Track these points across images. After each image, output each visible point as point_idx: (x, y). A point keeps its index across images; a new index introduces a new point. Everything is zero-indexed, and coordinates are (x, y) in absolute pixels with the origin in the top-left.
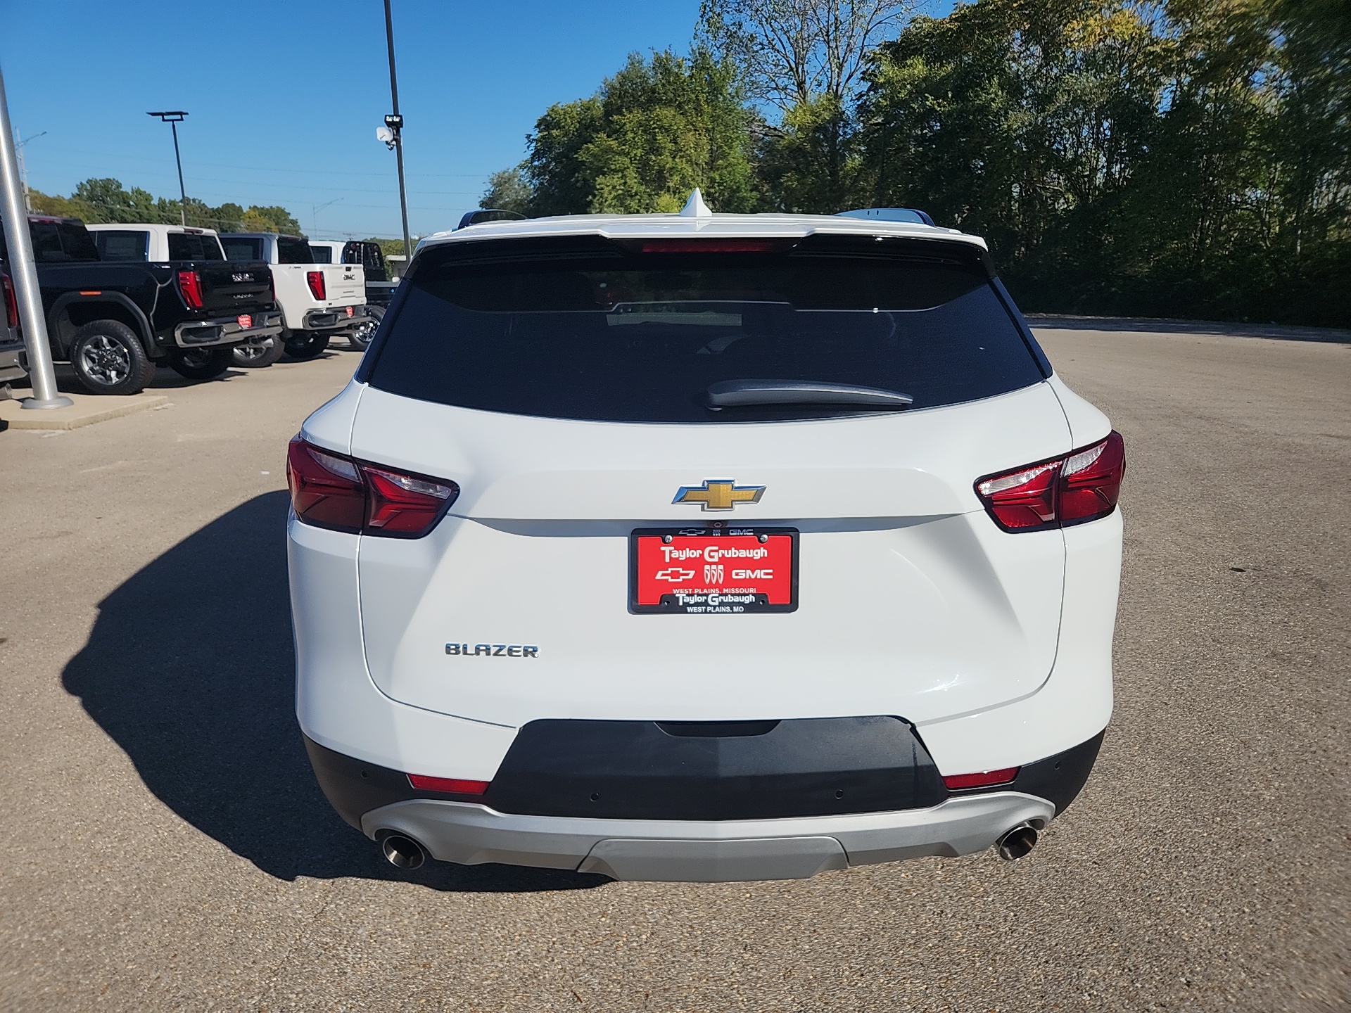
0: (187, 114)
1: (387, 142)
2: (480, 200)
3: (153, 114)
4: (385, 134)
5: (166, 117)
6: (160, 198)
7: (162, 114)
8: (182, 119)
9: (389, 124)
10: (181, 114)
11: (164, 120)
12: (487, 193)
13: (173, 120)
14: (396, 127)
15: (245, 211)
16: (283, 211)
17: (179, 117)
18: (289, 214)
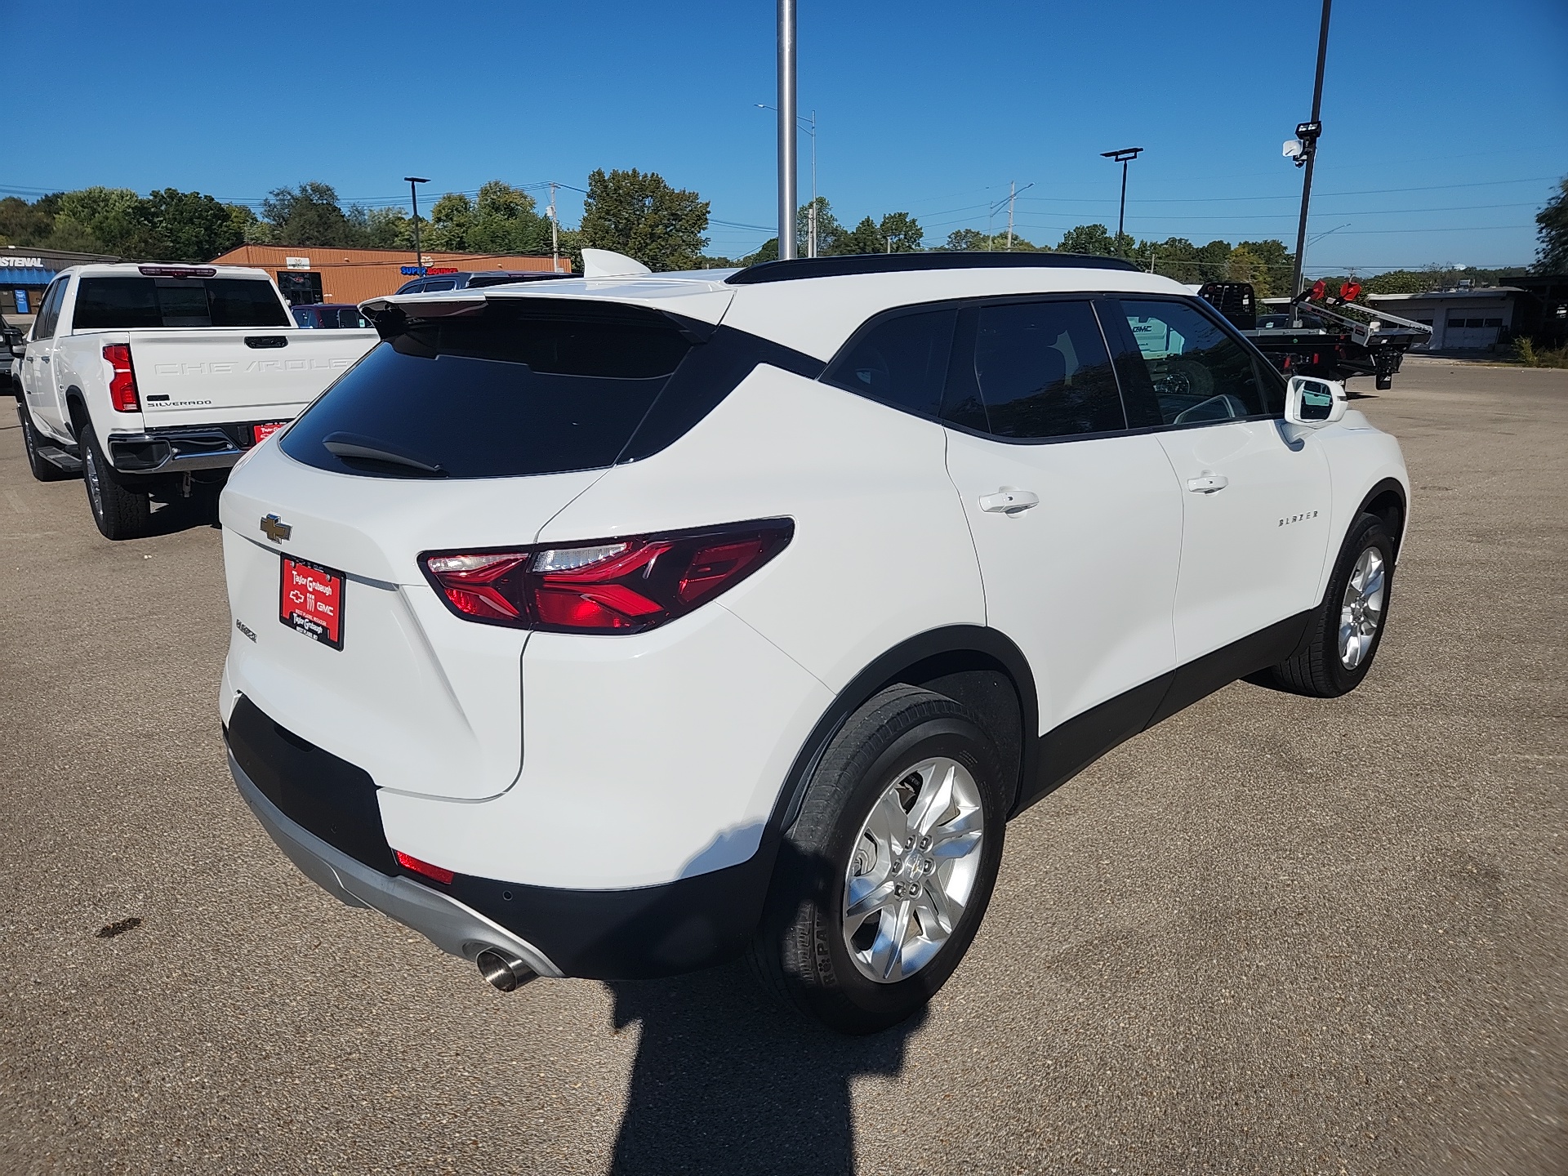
0: (1142, 150)
1: (1295, 158)
2: (1539, 212)
3: (1106, 155)
4: (1293, 148)
5: (1119, 157)
6: (1142, 242)
7: (1116, 154)
8: (1135, 157)
9: (1300, 135)
10: (1136, 150)
11: (1117, 160)
12: (1553, 202)
13: (1125, 159)
14: (1309, 138)
15: (1232, 249)
16: (1279, 245)
17: (1133, 154)
18: (1286, 248)
